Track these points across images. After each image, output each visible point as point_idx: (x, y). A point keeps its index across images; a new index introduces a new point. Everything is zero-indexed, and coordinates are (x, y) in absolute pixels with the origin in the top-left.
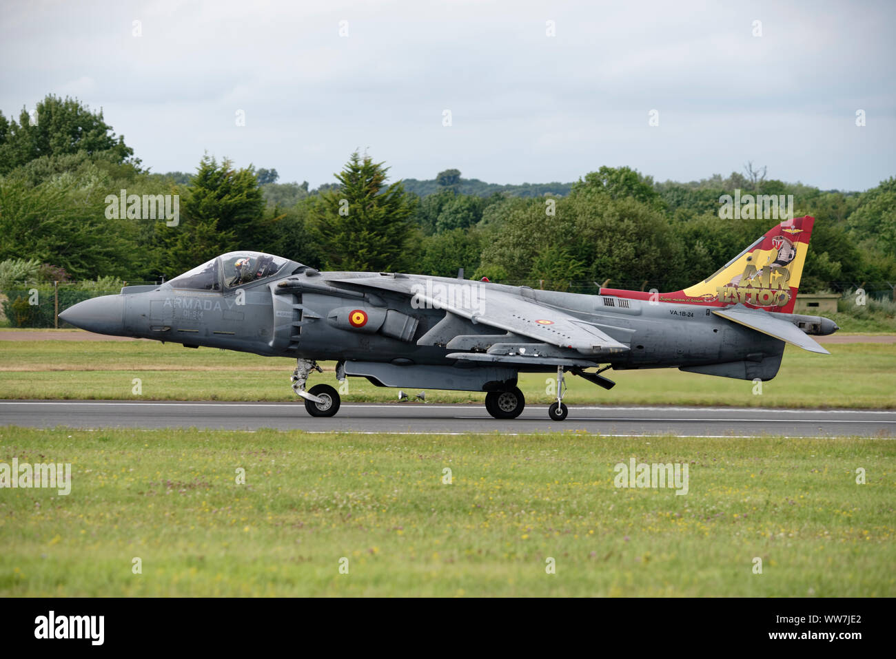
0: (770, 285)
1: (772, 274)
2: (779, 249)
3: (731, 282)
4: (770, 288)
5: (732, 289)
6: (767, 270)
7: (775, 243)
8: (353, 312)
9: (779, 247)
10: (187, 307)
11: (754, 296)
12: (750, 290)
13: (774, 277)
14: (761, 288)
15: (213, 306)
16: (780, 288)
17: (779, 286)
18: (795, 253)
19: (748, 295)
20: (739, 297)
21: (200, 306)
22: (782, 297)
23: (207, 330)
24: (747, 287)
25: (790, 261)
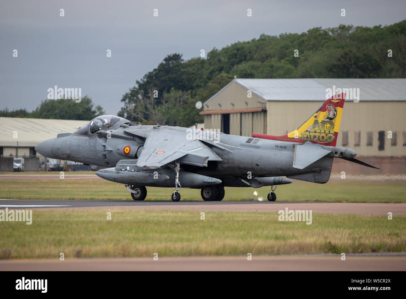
0: (325, 131)
1: (326, 125)
2: (329, 111)
3: (308, 129)
4: (325, 133)
5: (308, 133)
6: (324, 122)
7: (327, 108)
8: (126, 147)
9: (329, 110)
10: (75, 144)
11: (317, 137)
12: (316, 133)
13: (327, 127)
14: (321, 133)
15: (85, 144)
16: (329, 133)
17: (329, 131)
18: (337, 113)
19: (315, 137)
20: (310, 137)
21: (80, 144)
22: (330, 137)
23: (83, 156)
24: (314, 132)
25: (334, 118)
